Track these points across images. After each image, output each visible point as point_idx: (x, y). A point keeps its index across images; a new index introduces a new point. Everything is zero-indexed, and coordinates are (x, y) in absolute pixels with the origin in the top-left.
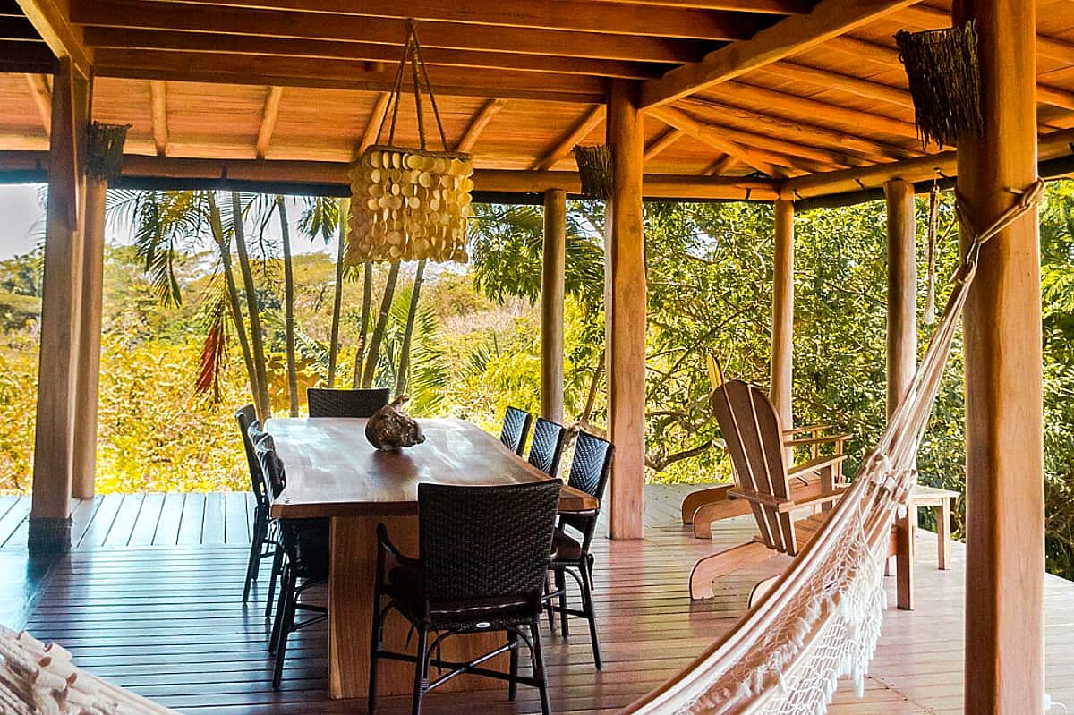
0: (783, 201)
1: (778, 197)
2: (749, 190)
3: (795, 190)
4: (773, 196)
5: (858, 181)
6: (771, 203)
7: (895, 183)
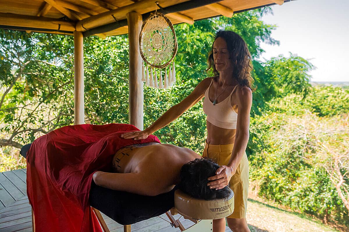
0: (78, 32)
1: (75, 30)
2: (60, 25)
3: (82, 25)
4: (72, 29)
5: (113, 15)
6: (72, 32)
7: (132, 14)
